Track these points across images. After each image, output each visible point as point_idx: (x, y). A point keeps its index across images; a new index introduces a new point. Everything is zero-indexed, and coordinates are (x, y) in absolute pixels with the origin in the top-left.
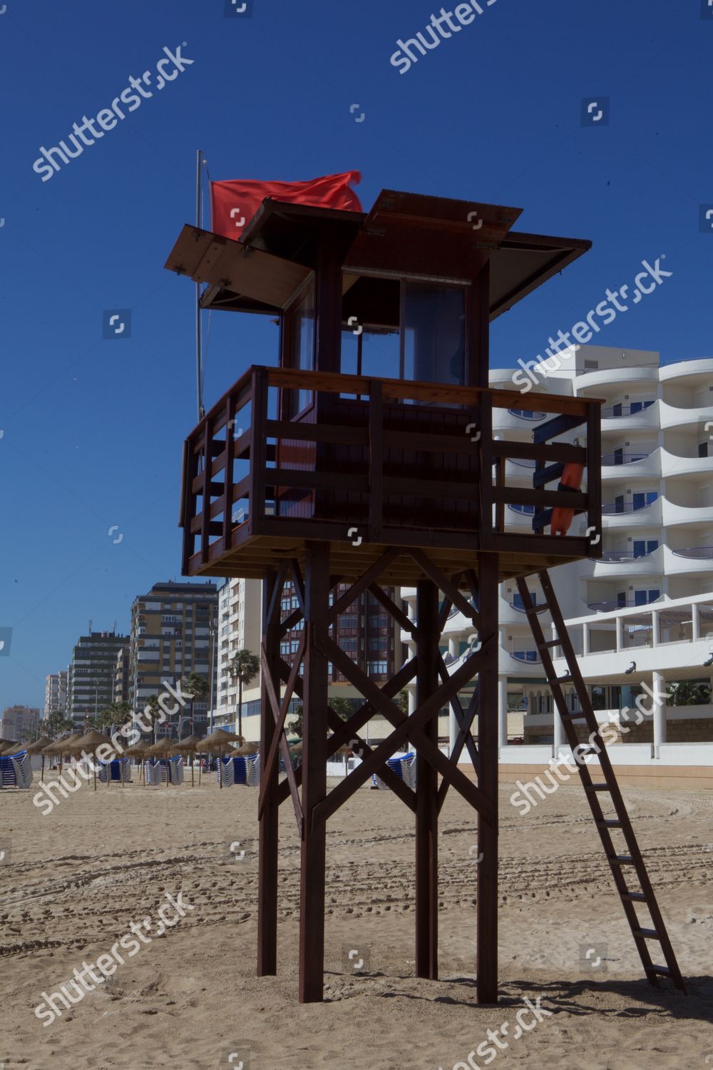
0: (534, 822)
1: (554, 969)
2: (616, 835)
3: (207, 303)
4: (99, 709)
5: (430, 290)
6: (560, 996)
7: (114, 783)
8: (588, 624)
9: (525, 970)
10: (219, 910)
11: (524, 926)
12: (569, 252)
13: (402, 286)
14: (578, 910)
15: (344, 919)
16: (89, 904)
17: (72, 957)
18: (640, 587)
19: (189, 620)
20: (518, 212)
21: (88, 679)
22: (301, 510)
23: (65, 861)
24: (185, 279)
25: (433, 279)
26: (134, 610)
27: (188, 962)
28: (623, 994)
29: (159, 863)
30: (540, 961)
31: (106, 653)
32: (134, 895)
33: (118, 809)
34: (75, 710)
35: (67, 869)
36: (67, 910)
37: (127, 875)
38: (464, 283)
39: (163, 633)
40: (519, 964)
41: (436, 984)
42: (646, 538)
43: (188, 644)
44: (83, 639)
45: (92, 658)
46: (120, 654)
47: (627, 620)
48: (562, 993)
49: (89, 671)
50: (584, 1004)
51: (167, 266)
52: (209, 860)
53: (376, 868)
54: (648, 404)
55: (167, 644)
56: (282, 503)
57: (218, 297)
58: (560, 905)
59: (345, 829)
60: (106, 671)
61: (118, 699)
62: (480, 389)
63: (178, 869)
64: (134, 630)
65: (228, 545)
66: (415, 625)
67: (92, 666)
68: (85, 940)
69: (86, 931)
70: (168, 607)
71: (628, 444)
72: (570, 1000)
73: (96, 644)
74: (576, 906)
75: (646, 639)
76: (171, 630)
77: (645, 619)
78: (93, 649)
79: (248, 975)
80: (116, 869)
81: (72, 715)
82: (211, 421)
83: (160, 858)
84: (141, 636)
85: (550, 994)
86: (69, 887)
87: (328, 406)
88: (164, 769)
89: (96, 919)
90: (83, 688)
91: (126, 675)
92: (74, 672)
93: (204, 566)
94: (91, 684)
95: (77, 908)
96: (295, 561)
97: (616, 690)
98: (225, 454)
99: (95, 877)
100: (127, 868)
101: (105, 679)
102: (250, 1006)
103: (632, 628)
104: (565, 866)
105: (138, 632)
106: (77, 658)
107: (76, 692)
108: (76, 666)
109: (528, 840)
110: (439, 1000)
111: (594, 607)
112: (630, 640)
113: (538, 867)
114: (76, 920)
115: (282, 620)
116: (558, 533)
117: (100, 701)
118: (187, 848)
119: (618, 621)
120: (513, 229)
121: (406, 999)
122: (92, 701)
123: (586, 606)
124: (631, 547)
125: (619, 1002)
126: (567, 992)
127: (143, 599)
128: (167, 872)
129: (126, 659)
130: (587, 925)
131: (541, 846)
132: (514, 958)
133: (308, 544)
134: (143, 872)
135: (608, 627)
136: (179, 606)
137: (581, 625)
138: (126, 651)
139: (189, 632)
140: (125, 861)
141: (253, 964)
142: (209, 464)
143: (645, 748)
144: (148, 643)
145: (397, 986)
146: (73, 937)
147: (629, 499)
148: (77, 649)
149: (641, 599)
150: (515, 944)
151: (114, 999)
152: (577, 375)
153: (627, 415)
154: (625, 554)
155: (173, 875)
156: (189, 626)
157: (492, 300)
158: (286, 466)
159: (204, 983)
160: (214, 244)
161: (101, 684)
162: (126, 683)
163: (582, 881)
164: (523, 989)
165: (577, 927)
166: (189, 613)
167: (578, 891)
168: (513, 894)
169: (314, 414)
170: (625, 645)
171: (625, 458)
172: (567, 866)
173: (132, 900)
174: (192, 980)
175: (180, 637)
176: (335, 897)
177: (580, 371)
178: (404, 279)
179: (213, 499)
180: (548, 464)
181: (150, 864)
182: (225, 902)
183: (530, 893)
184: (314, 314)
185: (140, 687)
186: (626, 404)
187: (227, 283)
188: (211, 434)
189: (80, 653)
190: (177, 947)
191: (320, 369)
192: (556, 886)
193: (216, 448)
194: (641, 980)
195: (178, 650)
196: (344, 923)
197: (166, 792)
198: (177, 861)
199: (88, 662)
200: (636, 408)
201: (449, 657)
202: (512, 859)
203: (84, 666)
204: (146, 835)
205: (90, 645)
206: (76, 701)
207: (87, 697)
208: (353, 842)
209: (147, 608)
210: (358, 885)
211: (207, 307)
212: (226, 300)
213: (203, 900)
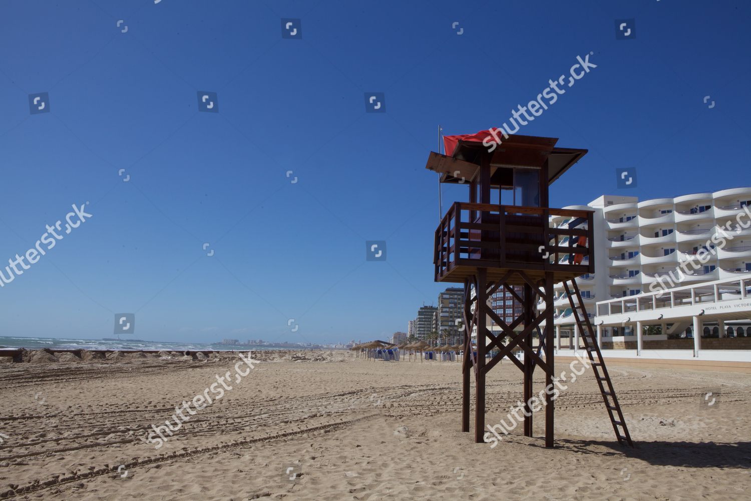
0: (585, 379)
1: (581, 435)
2: (604, 383)
3: (443, 181)
4: (427, 334)
5: (527, 172)
6: (581, 446)
7: (430, 360)
8: (610, 303)
9: (569, 435)
10: (455, 407)
11: (573, 418)
12: (579, 154)
13: (514, 170)
14: (596, 413)
15: (501, 412)
16: (408, 403)
17: (397, 421)
18: (632, 289)
19: (459, 301)
20: (556, 140)
21: (423, 323)
22: (477, 256)
23: (402, 387)
24: (433, 172)
25: (526, 167)
26: (439, 298)
27: (438, 425)
28: (607, 447)
29: (436, 389)
30: (576, 432)
31: (430, 314)
32: (425, 400)
33: (428, 369)
34: (419, 334)
35: (403, 390)
36: (399, 404)
37: (424, 393)
38: (538, 168)
39: (450, 306)
40: (567, 433)
41: (531, 439)
42: (634, 269)
43: (459, 310)
44: (421, 308)
45: (425, 315)
46: (434, 314)
47: (626, 302)
48: (582, 445)
49: (423, 320)
50: (590, 450)
51: (427, 167)
52: (455, 389)
53: (518, 394)
54: (634, 217)
55: (451, 310)
56: (471, 254)
57: (446, 178)
58: (589, 411)
59: (510, 379)
60: (429, 320)
61: (434, 330)
62: (544, 208)
63: (442, 391)
64: (439, 305)
65: (448, 270)
66: (524, 300)
67: (424, 318)
68: (403, 416)
69: (404, 412)
70: (451, 297)
71: (626, 233)
72: (585, 448)
73: (426, 310)
74: (595, 411)
75: (634, 309)
76: (453, 305)
77: (634, 301)
78: (425, 312)
79: (459, 431)
80: (420, 391)
81: (418, 335)
82: (443, 224)
83: (437, 387)
84: (442, 307)
85: (577, 445)
86: (402, 396)
87: (486, 217)
88: (447, 356)
89: (409, 408)
90: (421, 326)
91: (437, 321)
92: (418, 320)
93: (442, 278)
94: (424, 324)
95: (403, 404)
96: (474, 276)
97: (623, 329)
98: (447, 236)
99: (412, 393)
100: (424, 390)
101: (429, 323)
102: (456, 443)
103: (629, 305)
104: (593, 395)
105: (441, 306)
106: (419, 315)
107: (419, 327)
108: (419, 318)
109: (581, 386)
110: (530, 445)
111: (613, 296)
112: (628, 309)
113: (582, 396)
114: (402, 408)
115: (472, 298)
116: (577, 264)
117: (427, 331)
118: (448, 384)
119: (623, 302)
120: (555, 147)
121: (516, 444)
122: (424, 331)
123: (610, 296)
124: (628, 273)
125: (604, 449)
126: (584, 445)
127: (442, 294)
128: (438, 393)
129: (436, 316)
130: (598, 419)
131: (585, 388)
132: (566, 430)
133: (478, 269)
134: (430, 392)
135: (618, 304)
136: (456, 296)
137: (608, 303)
138: (437, 313)
139: (459, 306)
140: (425, 388)
141: (461, 427)
142: (443, 239)
143: (634, 351)
144: (444, 310)
145: (515, 439)
146: (399, 414)
147: (627, 254)
148: (419, 312)
149: (632, 293)
150: (567, 425)
151: (407, 437)
152: (605, 207)
153: (625, 222)
154: (625, 276)
155: (440, 394)
156: (459, 304)
157: (550, 177)
158: (472, 240)
159: (442, 433)
160: (442, 158)
161: (428, 324)
162: (437, 324)
163: (599, 402)
164: (566, 442)
165: (594, 420)
166: (459, 299)
167: (597, 406)
168: (571, 406)
169: (480, 220)
170: (626, 311)
171: (625, 239)
172: (594, 396)
173: (423, 402)
174: (437, 432)
175: (456, 308)
176: (499, 404)
177: (606, 205)
178: (515, 168)
179: (444, 253)
180: (574, 237)
181: (433, 389)
182: (458, 404)
183: (577, 406)
184: (480, 183)
185: (442, 326)
186: (625, 218)
187: (449, 172)
188: (443, 229)
189: (420, 313)
190: (436, 420)
191: (482, 202)
192: (588, 403)
193: (445, 234)
194: (616, 442)
195: (455, 312)
196: (501, 414)
197: (448, 364)
198: (443, 388)
199: (423, 317)
200: (629, 219)
201: (556, 315)
202: (573, 393)
203: (422, 318)
204: (435, 379)
205: (424, 310)
206: (419, 331)
207: (423, 329)
208: (512, 384)
209: (444, 297)
210: (510, 400)
211: (443, 182)
212: (450, 179)
213: (450, 403)
